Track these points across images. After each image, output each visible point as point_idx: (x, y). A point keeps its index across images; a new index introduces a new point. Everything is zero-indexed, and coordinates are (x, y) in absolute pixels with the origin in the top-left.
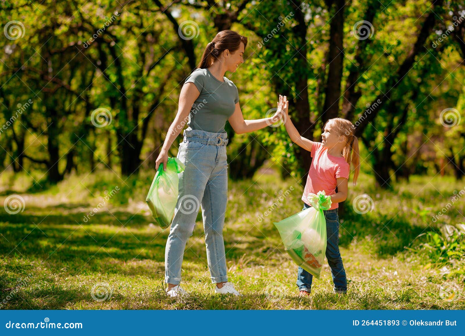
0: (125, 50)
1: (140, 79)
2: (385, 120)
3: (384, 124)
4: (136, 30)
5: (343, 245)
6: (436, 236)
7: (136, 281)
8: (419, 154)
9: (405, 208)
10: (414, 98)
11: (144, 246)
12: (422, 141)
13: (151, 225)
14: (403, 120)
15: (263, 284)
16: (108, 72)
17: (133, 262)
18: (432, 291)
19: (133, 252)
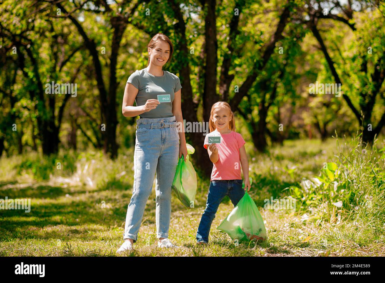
0: (41, 50)
1: (54, 75)
2: (259, 97)
3: (259, 100)
4: (48, 34)
5: (225, 202)
6: (296, 190)
7: (49, 243)
8: (290, 122)
9: (276, 168)
10: (281, 77)
11: (59, 213)
12: (292, 112)
13: (67, 195)
14: (274, 96)
15: (155, 238)
16: (26, 70)
17: (48, 228)
18: (292, 235)
19: (50, 220)
